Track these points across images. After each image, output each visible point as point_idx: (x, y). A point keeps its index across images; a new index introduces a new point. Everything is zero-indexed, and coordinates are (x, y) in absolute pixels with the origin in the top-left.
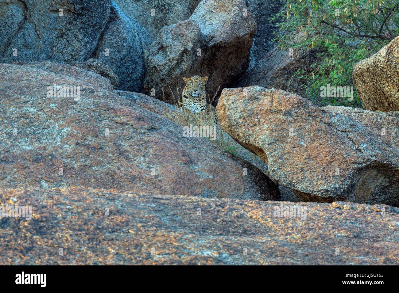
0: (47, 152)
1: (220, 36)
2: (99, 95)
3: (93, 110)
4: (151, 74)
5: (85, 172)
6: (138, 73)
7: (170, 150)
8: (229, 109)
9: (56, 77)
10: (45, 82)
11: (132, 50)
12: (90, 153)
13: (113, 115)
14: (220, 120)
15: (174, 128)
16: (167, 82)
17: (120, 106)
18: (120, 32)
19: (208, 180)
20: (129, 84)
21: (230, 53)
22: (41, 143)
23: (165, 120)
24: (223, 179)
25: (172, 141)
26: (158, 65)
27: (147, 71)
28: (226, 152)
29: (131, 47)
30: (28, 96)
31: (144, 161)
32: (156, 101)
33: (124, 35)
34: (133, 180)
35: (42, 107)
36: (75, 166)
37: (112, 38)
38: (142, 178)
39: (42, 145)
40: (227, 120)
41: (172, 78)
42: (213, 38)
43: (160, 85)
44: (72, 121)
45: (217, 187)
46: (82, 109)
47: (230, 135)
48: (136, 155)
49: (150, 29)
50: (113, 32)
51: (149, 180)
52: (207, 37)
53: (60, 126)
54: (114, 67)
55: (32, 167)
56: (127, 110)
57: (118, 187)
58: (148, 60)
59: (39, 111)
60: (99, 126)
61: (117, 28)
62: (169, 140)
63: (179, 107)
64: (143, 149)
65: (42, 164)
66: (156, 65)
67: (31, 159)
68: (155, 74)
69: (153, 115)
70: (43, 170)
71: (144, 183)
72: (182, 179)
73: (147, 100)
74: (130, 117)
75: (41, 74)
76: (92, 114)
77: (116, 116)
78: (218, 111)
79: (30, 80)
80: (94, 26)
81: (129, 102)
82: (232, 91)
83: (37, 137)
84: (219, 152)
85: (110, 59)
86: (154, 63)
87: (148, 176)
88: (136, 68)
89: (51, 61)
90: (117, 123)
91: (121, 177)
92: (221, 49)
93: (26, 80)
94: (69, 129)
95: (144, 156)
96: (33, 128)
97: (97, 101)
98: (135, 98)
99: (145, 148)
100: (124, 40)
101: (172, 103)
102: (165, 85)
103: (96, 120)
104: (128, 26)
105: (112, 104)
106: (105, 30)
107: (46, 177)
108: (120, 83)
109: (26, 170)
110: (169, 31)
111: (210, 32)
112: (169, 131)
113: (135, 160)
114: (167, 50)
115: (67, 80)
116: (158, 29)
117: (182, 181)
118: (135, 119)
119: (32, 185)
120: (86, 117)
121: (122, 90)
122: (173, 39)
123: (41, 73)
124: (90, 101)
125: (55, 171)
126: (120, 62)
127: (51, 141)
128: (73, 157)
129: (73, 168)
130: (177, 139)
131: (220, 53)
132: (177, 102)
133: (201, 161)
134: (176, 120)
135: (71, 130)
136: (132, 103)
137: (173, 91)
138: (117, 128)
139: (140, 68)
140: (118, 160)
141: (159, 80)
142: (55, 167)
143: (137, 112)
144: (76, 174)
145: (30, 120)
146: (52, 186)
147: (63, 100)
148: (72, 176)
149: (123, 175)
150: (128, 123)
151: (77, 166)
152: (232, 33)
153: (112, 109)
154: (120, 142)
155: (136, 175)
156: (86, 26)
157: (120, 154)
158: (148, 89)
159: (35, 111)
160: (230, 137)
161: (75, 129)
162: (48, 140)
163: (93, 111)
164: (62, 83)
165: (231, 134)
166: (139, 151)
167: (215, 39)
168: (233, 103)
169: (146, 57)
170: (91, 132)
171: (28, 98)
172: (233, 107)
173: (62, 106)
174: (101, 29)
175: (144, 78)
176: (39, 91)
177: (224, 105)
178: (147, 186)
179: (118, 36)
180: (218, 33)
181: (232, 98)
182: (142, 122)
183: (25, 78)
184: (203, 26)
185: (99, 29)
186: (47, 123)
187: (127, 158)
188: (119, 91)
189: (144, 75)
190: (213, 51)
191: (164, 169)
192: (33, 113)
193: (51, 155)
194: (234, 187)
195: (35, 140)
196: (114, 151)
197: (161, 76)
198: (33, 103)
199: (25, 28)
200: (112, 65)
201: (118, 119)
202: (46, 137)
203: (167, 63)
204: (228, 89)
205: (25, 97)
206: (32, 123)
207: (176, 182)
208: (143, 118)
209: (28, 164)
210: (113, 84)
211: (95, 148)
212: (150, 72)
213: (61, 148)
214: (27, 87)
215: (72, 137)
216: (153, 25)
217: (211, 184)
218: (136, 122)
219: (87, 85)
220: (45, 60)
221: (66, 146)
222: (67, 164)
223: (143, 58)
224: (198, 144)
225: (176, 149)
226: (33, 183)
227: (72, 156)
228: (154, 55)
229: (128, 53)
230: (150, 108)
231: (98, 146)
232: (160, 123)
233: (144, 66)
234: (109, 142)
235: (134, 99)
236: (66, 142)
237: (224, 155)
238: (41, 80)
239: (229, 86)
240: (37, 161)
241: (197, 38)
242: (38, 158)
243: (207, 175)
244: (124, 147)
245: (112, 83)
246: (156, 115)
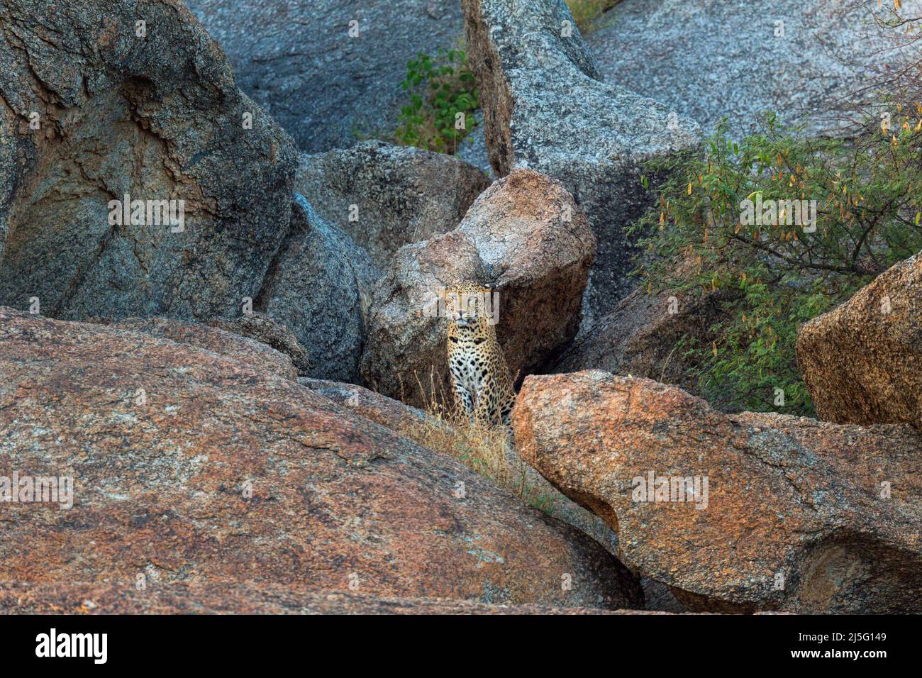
0: (159, 505)
1: (520, 266)
2: (267, 388)
3: (254, 418)
4: (376, 346)
5: (238, 548)
6: (349, 344)
7: (415, 503)
8: (537, 419)
9: (178, 350)
10: (155, 360)
11: (336, 296)
12: (247, 508)
13: (297, 429)
14: (520, 441)
15: (424, 457)
16: (409, 361)
17: (310, 410)
18: (311, 257)
19: (494, 566)
20: (330, 365)
21: (541, 301)
22: (146, 487)
23: (404, 441)
24: (525, 564)
25: (420, 485)
26: (391, 326)
27: (367, 338)
28: (531, 507)
29: (335, 289)
30: (119, 390)
31: (362, 526)
32: (386, 402)
33: (321, 264)
34: (338, 566)
35: (148, 412)
36: (218, 537)
37: (295, 268)
38: (357, 560)
39: (149, 492)
40: (534, 441)
41: (419, 354)
42: (504, 269)
43: (394, 368)
44: (211, 442)
45: (513, 581)
46: (232, 418)
47: (541, 473)
48: (343, 514)
49: (374, 250)
50: (297, 257)
51: (370, 565)
52: (492, 267)
53: (187, 451)
54: (298, 329)
55: (129, 538)
56: (326, 419)
57: (307, 580)
58: (369, 315)
59: (142, 421)
60: (267, 453)
61: (306, 249)
62: (412, 483)
63: (434, 414)
64: (358, 500)
65: (148, 531)
66: (387, 326)
67: (126, 521)
68: (384, 345)
69: (380, 431)
70: (151, 544)
71: (361, 571)
72: (440, 564)
73: (367, 398)
74: (331, 434)
75: (148, 344)
76: (253, 427)
77: (304, 432)
78: (515, 422)
79: (125, 355)
80: (257, 245)
81: (331, 402)
82: (545, 380)
83: (137, 474)
84: (518, 508)
85: (290, 312)
86: (382, 322)
87: (369, 557)
88: (344, 331)
89: (168, 317)
90: (305, 446)
91: (313, 558)
92: (521, 293)
93: (117, 355)
94: (206, 458)
95: (361, 516)
96: (130, 455)
97: (264, 400)
98: (343, 395)
99: (364, 499)
100: (321, 274)
101: (421, 406)
102: (405, 368)
103: (260, 440)
104: (328, 244)
105: (295, 407)
106: (280, 252)
107: (156, 558)
108: (311, 362)
109: (116, 543)
110: (414, 255)
111: (500, 257)
112: (413, 464)
113: (342, 524)
114: (410, 294)
115: (201, 356)
116: (390, 251)
117: (439, 567)
118: (343, 438)
119: (129, 574)
120: (240, 434)
121: (316, 377)
122: (421, 271)
123: (146, 342)
124: (250, 399)
125: (175, 546)
126: (312, 320)
127: (167, 484)
128: (213, 517)
129: (213, 539)
130: (429, 480)
131: (519, 302)
132: (430, 403)
133: (480, 526)
134: (428, 440)
135: (210, 461)
136: (335, 404)
137: (420, 380)
138: (304, 456)
139: (352, 332)
140: (307, 524)
141: (392, 358)
142: (176, 537)
143: (347, 423)
144: (219, 551)
145: (125, 440)
146: (169, 576)
147: (192, 399)
148: (210, 557)
149: (317, 554)
150: (329, 446)
151: (223, 535)
152: (545, 259)
153: (294, 417)
154: (312, 486)
155: (345, 555)
156: (241, 243)
157: (311, 511)
158: (369, 375)
159: (135, 420)
160: (540, 476)
161: (217, 459)
162: (162, 481)
163: (256, 421)
164: (190, 361)
165: (541, 470)
166: (350, 504)
167: (509, 272)
168: (546, 405)
169: (365, 309)
170: (251, 464)
171: (120, 394)
172: (547, 413)
173: (190, 409)
174: (273, 249)
175: (362, 354)
176: (143, 379)
177: (527, 410)
178: (367, 578)
179: (308, 264)
180: (516, 260)
181: (544, 395)
182: (357, 444)
183: (115, 352)
184: (485, 244)
185: (268, 249)
186: (159, 446)
187: (326, 520)
188: (308, 380)
189: (362, 346)
190: (506, 298)
191: (402, 543)
192: (131, 424)
193: (167, 512)
194: (549, 581)
195: (134, 481)
196: (298, 505)
197: (397, 350)
198: (130, 403)
199: (114, 248)
200: (294, 325)
201: (306, 439)
202: (156, 475)
203: (409, 322)
204: (537, 376)
205: (114, 391)
206: (128, 445)
207: (426, 569)
208: (359, 436)
209: (120, 530)
210: (296, 366)
211: (260, 499)
212: (375, 340)
213: (189, 498)
214: (118, 371)
215: (212, 474)
216: (381, 242)
217: (501, 573)
218: (344, 445)
219: (243, 368)
220: (156, 314)
221: (198, 494)
222: (201, 532)
223: (360, 312)
224: (474, 491)
225: (426, 500)
226: (129, 569)
227: (211, 515)
228: (382, 305)
229: (327, 301)
230: (372, 416)
231: (265, 494)
232: (395, 447)
233: (361, 327)
234: (287, 486)
235: (341, 397)
236: (198, 485)
237: (526, 513)
238: (147, 356)
239: (538, 372)
240: (137, 525)
241: (472, 269)
242: (140, 518)
243: (492, 555)
244: (319, 497)
245: (295, 364)
246: (386, 430)
